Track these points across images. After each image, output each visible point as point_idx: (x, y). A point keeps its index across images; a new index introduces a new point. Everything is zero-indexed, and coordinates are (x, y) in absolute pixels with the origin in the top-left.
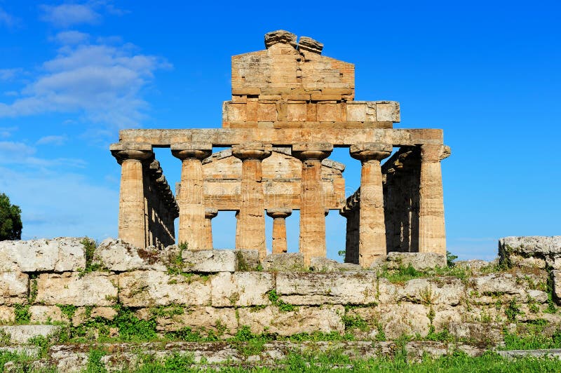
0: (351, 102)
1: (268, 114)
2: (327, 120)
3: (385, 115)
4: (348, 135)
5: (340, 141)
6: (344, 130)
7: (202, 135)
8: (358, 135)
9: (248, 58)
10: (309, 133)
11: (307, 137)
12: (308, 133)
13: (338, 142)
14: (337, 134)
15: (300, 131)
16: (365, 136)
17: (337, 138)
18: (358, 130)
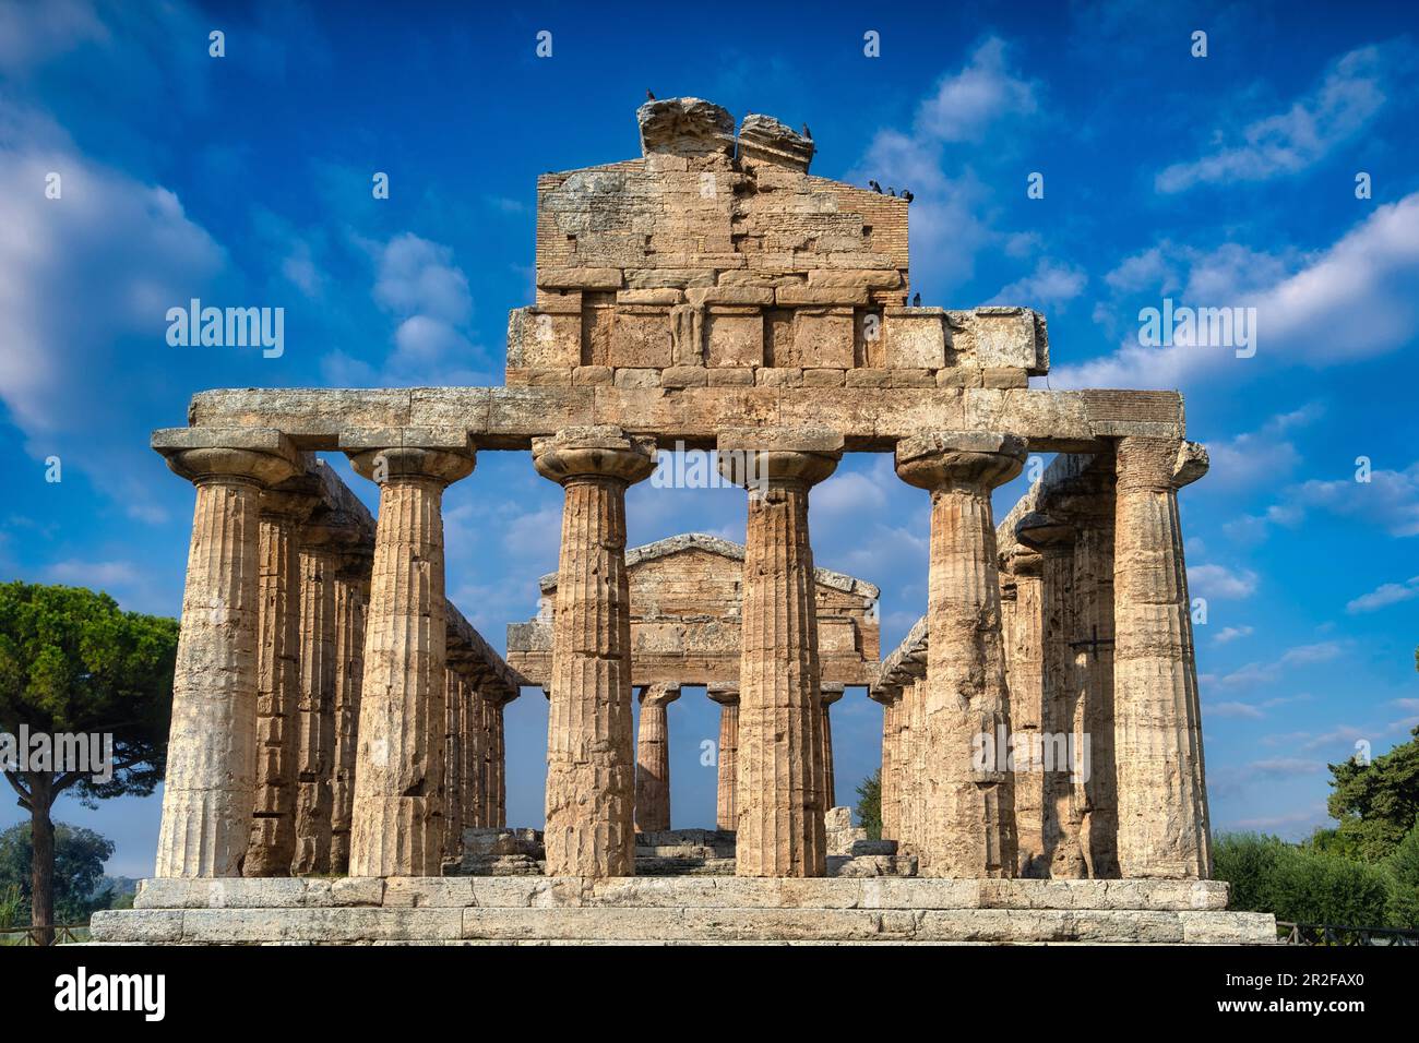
0: (897, 310)
1: (646, 344)
2: (826, 363)
3: (1003, 351)
4: (890, 409)
5: (864, 424)
6: (876, 391)
7: (440, 407)
8: (921, 409)
9: (589, 180)
10: (769, 401)
11: (763, 413)
12: (767, 401)
13: (859, 429)
14: (856, 405)
15: (743, 395)
16: (942, 410)
17: (855, 417)
18: (920, 393)
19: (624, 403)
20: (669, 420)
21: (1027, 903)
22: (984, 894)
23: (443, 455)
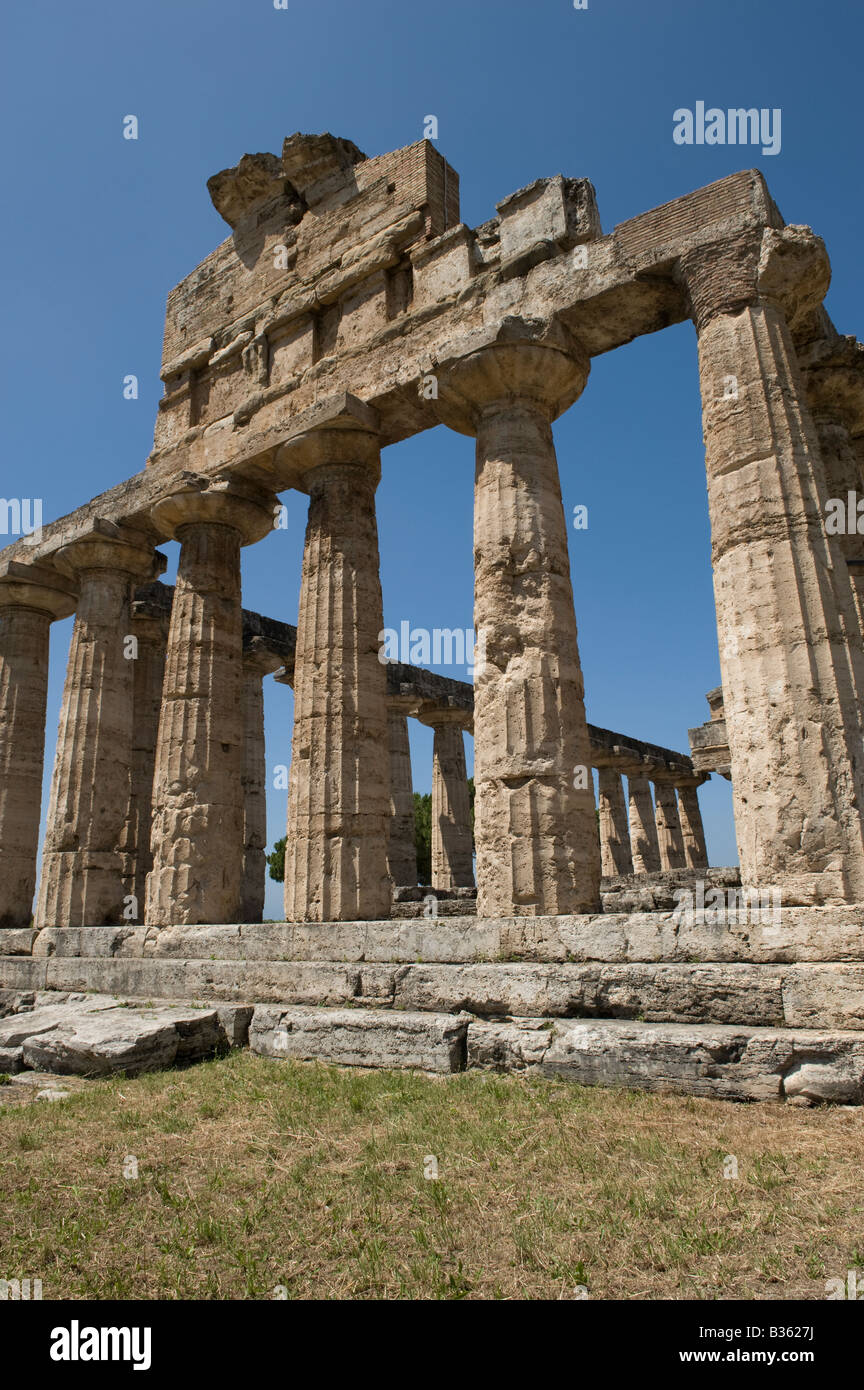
1: (231, 392)
2: (362, 337)
4: (411, 353)
6: (398, 341)
8: (441, 337)
10: (309, 397)
12: (306, 397)
13: (383, 387)
14: (380, 364)
17: (379, 377)
18: (439, 321)
19: (207, 451)
20: (235, 451)
21: (561, 953)
22: (504, 941)
23: (91, 545)
